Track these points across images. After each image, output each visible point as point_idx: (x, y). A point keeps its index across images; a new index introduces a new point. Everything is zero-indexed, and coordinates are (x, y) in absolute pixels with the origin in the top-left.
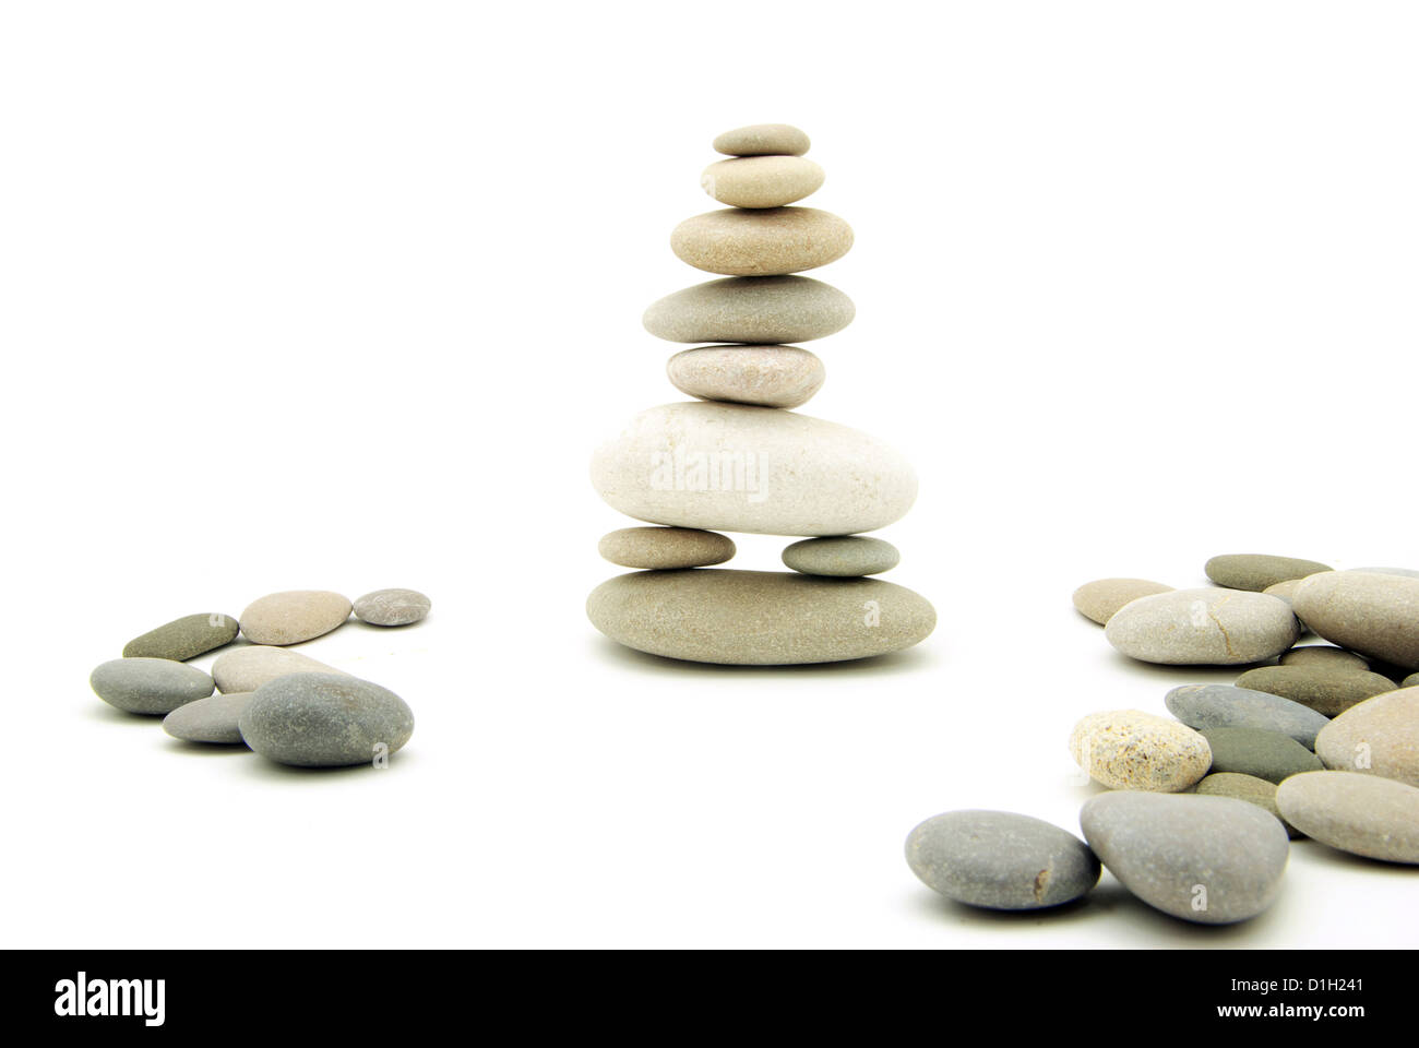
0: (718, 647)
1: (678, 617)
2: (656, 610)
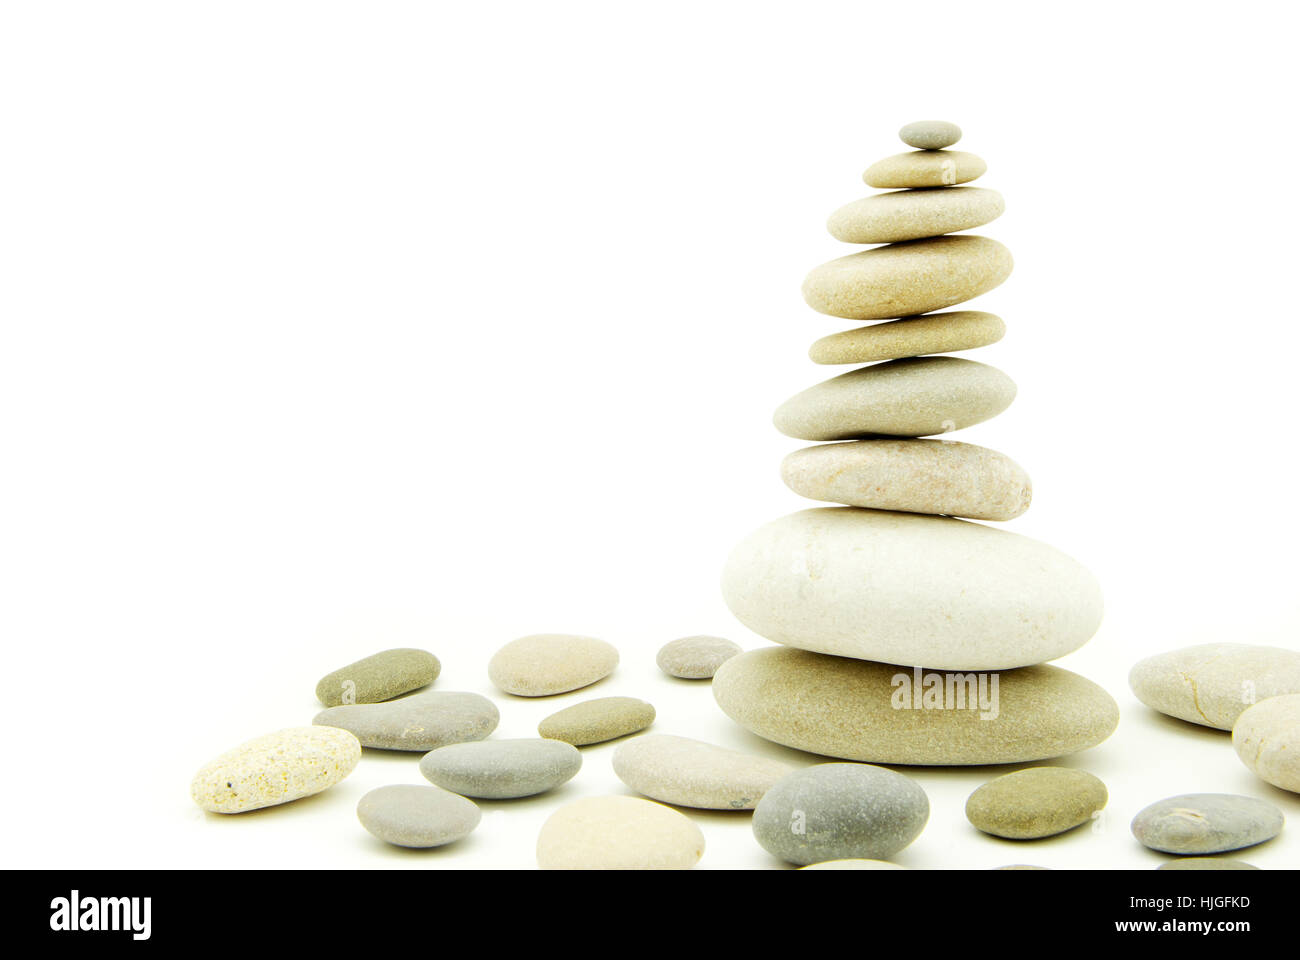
0: (869, 745)
1: (822, 710)
2: (798, 699)
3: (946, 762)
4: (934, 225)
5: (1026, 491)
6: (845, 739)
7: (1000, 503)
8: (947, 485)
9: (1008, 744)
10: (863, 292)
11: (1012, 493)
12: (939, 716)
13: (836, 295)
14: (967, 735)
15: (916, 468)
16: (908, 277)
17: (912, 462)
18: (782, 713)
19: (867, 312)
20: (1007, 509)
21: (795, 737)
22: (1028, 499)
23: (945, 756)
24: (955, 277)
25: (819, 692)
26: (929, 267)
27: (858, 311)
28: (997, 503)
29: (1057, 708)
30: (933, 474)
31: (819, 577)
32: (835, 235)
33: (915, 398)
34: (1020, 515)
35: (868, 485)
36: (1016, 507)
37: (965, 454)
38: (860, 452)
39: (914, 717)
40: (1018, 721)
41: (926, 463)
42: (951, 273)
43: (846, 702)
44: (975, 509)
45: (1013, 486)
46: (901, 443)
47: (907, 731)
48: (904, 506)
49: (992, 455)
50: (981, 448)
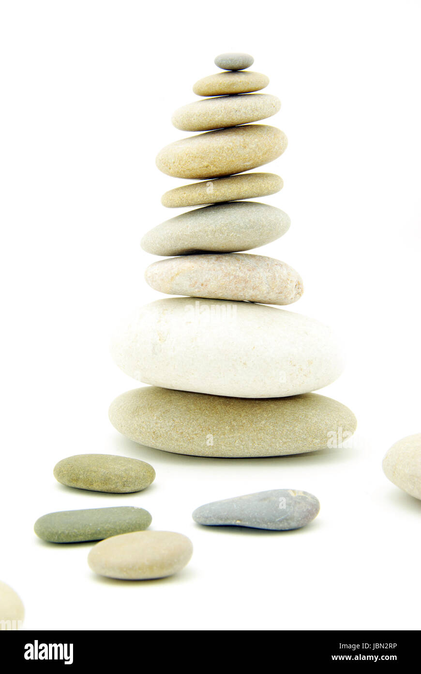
3: (248, 455)
4: (234, 117)
5: (298, 286)
6: (184, 442)
7: (280, 293)
8: (246, 282)
9: (285, 443)
10: (190, 160)
11: (289, 286)
12: (242, 426)
13: (174, 163)
14: (259, 437)
15: (226, 271)
16: (218, 150)
17: (223, 267)
18: (146, 427)
19: (194, 173)
20: (286, 297)
21: (153, 441)
22: (300, 291)
23: (246, 451)
24: (248, 150)
25: (168, 413)
26: (231, 144)
27: (188, 173)
28: (279, 293)
29: (316, 419)
30: (237, 275)
31: (165, 340)
32: (176, 127)
33: (223, 227)
34: (294, 301)
35: (196, 282)
36: (292, 296)
37: (258, 262)
38: (190, 262)
39: (227, 427)
40: (291, 428)
41: (232, 267)
42: (245, 147)
43: (185, 419)
44: (266, 297)
45: (289, 282)
46: (217, 256)
47: (222, 436)
48: (220, 295)
49: (276, 263)
50: (269, 258)
